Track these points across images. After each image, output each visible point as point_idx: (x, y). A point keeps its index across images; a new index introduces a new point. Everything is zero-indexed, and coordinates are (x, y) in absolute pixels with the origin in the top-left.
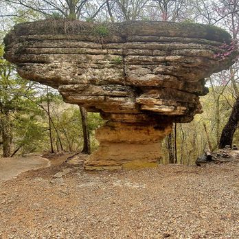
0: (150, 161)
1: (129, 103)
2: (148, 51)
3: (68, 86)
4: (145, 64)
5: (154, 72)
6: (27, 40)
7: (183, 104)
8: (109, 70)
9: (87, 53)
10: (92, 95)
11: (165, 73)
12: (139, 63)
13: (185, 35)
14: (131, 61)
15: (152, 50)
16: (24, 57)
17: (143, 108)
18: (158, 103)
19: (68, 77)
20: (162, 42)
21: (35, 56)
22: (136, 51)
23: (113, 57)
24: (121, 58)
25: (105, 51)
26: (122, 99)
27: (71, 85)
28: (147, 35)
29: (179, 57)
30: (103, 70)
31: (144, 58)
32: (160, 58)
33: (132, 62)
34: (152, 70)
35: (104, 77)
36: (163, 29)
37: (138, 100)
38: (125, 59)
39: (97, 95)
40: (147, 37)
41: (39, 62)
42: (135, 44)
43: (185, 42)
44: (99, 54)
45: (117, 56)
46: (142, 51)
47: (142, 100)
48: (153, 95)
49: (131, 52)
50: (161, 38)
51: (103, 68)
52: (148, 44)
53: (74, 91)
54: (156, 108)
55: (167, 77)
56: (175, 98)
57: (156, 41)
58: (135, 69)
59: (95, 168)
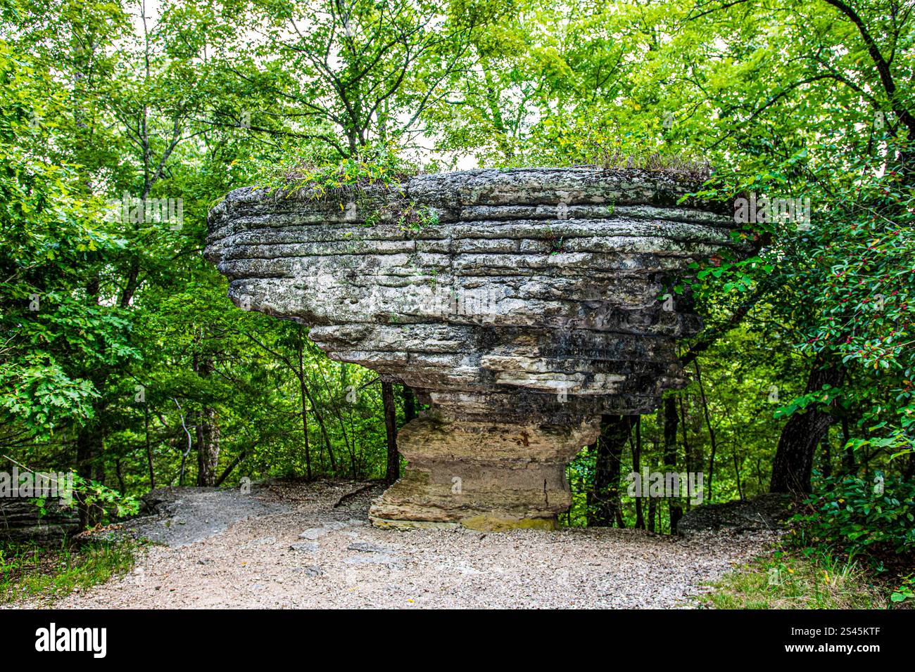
0: (532, 514)
1: (466, 368)
2: (506, 243)
3: (329, 330)
4: (500, 274)
5: (521, 295)
6: (250, 227)
7: (613, 368)
8: (418, 290)
9: (370, 253)
10: (381, 350)
11: (546, 297)
12: (487, 271)
13: (596, 199)
14: (468, 267)
15: (518, 239)
16: (241, 266)
17: (499, 381)
18: (534, 368)
19: (330, 309)
20: (541, 218)
21: (265, 262)
22: (479, 243)
23: (427, 258)
24: (445, 262)
25: (410, 244)
26: (446, 360)
27: (335, 328)
28: (506, 204)
29: (579, 257)
30: (405, 290)
31: (497, 260)
32: (534, 260)
33: (469, 271)
34: (516, 289)
35: (406, 309)
36: (541, 189)
37: (486, 360)
38: (455, 263)
39: (390, 349)
40: (505, 209)
41: (272, 276)
42: (477, 228)
43: (597, 217)
44: (398, 252)
45: (437, 257)
46: (493, 244)
47: (494, 363)
48: (522, 349)
49: (466, 245)
50: (540, 210)
51: (405, 285)
52: (508, 227)
53: (341, 341)
54: (531, 381)
55: (554, 305)
56: (587, 352)
57: (527, 218)
58: (477, 286)
59: (393, 523)
